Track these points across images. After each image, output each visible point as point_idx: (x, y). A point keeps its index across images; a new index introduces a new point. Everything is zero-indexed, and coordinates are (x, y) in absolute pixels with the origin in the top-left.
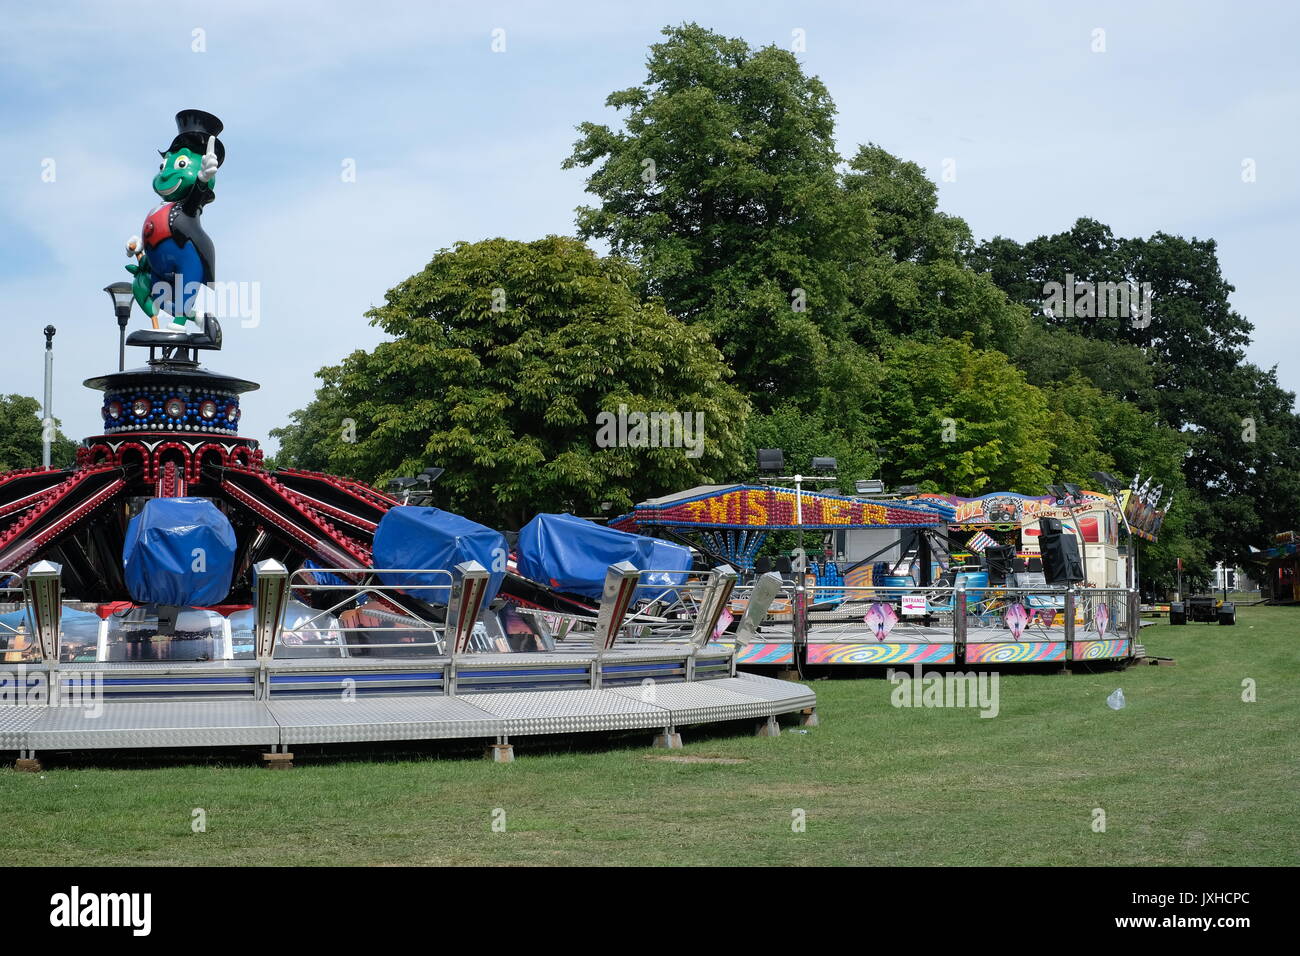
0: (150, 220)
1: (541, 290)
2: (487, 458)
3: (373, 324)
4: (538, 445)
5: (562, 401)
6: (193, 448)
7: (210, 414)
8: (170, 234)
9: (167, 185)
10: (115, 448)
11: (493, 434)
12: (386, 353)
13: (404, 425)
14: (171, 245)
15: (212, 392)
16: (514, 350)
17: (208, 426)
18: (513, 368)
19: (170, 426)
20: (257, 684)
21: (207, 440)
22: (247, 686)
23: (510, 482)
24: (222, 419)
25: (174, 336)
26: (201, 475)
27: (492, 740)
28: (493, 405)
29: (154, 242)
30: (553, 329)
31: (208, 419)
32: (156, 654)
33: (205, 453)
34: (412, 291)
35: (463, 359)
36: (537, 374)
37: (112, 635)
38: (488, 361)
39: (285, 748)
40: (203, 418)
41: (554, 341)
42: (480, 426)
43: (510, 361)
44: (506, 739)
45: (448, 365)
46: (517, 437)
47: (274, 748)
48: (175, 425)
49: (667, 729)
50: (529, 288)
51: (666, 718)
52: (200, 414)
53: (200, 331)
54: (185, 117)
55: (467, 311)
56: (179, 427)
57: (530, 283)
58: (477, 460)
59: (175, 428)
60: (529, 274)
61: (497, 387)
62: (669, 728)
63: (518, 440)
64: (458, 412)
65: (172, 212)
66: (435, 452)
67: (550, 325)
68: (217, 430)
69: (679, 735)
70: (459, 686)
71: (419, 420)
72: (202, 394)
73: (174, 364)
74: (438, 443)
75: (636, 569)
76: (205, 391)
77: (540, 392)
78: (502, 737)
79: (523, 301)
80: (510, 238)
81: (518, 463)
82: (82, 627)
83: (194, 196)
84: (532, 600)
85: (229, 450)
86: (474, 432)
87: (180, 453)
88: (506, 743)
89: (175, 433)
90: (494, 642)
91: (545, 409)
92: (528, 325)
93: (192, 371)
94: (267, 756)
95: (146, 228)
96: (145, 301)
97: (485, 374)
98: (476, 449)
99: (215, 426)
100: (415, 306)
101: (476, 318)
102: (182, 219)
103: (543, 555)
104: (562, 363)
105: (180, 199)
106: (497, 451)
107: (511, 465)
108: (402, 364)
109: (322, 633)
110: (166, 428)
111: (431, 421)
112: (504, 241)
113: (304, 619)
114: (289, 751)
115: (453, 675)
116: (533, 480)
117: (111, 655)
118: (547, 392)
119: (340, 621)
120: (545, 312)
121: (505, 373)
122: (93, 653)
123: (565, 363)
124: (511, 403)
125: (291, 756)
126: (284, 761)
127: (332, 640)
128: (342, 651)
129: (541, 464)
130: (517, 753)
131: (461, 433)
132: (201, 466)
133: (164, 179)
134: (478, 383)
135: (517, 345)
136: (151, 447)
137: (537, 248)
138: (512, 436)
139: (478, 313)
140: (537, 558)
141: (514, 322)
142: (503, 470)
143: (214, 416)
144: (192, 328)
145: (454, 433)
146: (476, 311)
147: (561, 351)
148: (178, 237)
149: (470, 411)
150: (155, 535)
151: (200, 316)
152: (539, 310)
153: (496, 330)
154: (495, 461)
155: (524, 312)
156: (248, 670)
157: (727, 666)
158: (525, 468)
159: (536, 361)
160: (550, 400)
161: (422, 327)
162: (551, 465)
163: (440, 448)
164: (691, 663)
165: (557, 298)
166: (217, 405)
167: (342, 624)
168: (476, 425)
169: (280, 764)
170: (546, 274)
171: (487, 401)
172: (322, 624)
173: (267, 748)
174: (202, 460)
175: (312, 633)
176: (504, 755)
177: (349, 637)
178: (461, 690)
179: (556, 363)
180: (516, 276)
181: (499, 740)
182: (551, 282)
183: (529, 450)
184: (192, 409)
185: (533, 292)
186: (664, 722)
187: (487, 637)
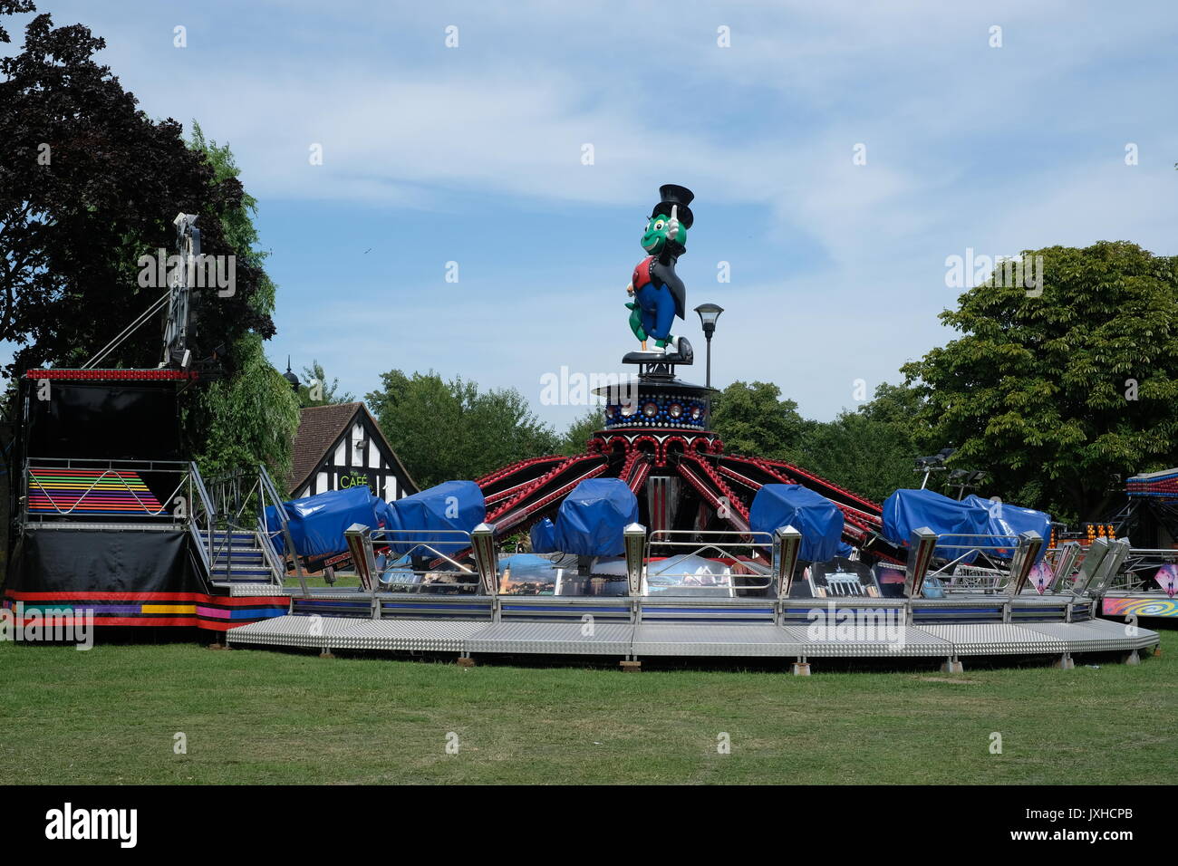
0: (637, 270)
1: (1088, 290)
2: (1035, 439)
3: (946, 323)
4: (1081, 427)
5: (1102, 387)
6: (661, 440)
7: (677, 414)
8: (649, 280)
9: (649, 242)
10: (607, 440)
11: (1041, 417)
12: (955, 349)
13: (967, 410)
14: (651, 288)
15: (679, 398)
16: (1062, 344)
17: (675, 423)
18: (1061, 360)
19: (647, 424)
20: (632, 613)
21: (672, 434)
22: (625, 614)
23: (1056, 460)
24: (687, 417)
25: (658, 356)
26: (667, 461)
27: (794, 659)
28: (1040, 392)
29: (640, 284)
30: (1099, 323)
31: (675, 418)
32: (594, 591)
33: (670, 444)
34: (980, 295)
35: (1015, 353)
36: (1080, 364)
37: (565, 577)
38: (1041, 354)
39: (635, 658)
40: (672, 417)
41: (1098, 335)
42: (1031, 410)
43: (1057, 353)
44: (805, 659)
45: (1005, 358)
46: (1064, 419)
47: (627, 658)
48: (650, 423)
49: (950, 658)
50: (1076, 289)
51: (950, 649)
52: (669, 414)
53: (675, 351)
54: (666, 190)
55: (1022, 311)
56: (654, 424)
57: (1077, 284)
58: (1026, 441)
59: (650, 425)
60: (1075, 277)
61: (1047, 376)
62: (952, 658)
63: (1065, 422)
64: (1011, 398)
65: (651, 263)
66: (992, 433)
67: (1097, 319)
68: (683, 426)
69: (960, 663)
70: (786, 619)
71: (980, 406)
72: (670, 399)
73: (653, 377)
74: (995, 425)
75: (933, 533)
76: (673, 397)
77: (1082, 380)
78: (802, 657)
79: (1071, 300)
80: (1066, 245)
81: (1062, 443)
82: (546, 571)
83: (668, 251)
84: (894, 557)
85: (690, 441)
86: (1024, 416)
87: (652, 443)
88: (805, 662)
89: (650, 429)
90: (866, 590)
91: (1087, 394)
92: (1074, 322)
93: (670, 382)
94: (622, 663)
95: (634, 275)
96: (637, 330)
97: (1038, 366)
98: (1026, 431)
99: (681, 423)
100: (981, 308)
101: (1030, 316)
102: (659, 268)
103: (898, 522)
104: (1102, 354)
105: (658, 253)
106: (1045, 432)
107: (1055, 443)
108: (965, 358)
109: (716, 578)
110: (644, 426)
111: (990, 408)
112: (1061, 248)
113: (703, 568)
114: (638, 660)
115: (780, 611)
116: (1078, 458)
117: (563, 590)
118: (1089, 379)
119: (731, 570)
120: (1091, 310)
121: (1054, 364)
122: (552, 589)
123: (1104, 354)
124: (1057, 389)
125: (639, 664)
126: (634, 667)
127: (724, 584)
128: (731, 591)
129: (1084, 444)
130: (813, 670)
131: (1013, 416)
132: (667, 453)
133: (647, 239)
134: (1032, 373)
135: (1064, 339)
136: (631, 440)
137: (1090, 253)
138: (1060, 419)
139: (1032, 312)
140: (893, 524)
141: (1062, 319)
142: (1049, 449)
143: (681, 415)
144: (672, 349)
145: (1007, 417)
146: (1029, 310)
147: (1101, 343)
148: (656, 281)
149: (1022, 398)
150: (570, 505)
151: (675, 340)
152: (1087, 308)
153: (1048, 326)
154: (1043, 440)
155: (1072, 309)
156: (626, 603)
157: (1063, 614)
158: (1069, 447)
159: (1082, 352)
160: (1091, 387)
161: (982, 325)
162: (1092, 446)
163: (996, 430)
164: (1007, 609)
165: (1104, 296)
166: (682, 408)
167: (733, 572)
168: (1027, 410)
169: (630, 669)
170: (1091, 276)
171: (1037, 388)
172: (717, 571)
173: (623, 658)
174: (668, 448)
175: (709, 578)
176: (801, 671)
177: (737, 581)
178: (789, 623)
179: (1097, 354)
180: (1064, 279)
181: (799, 659)
182: (1096, 283)
183: (1072, 432)
184: (663, 410)
185: (1080, 292)
186: (948, 653)
187: (860, 585)
